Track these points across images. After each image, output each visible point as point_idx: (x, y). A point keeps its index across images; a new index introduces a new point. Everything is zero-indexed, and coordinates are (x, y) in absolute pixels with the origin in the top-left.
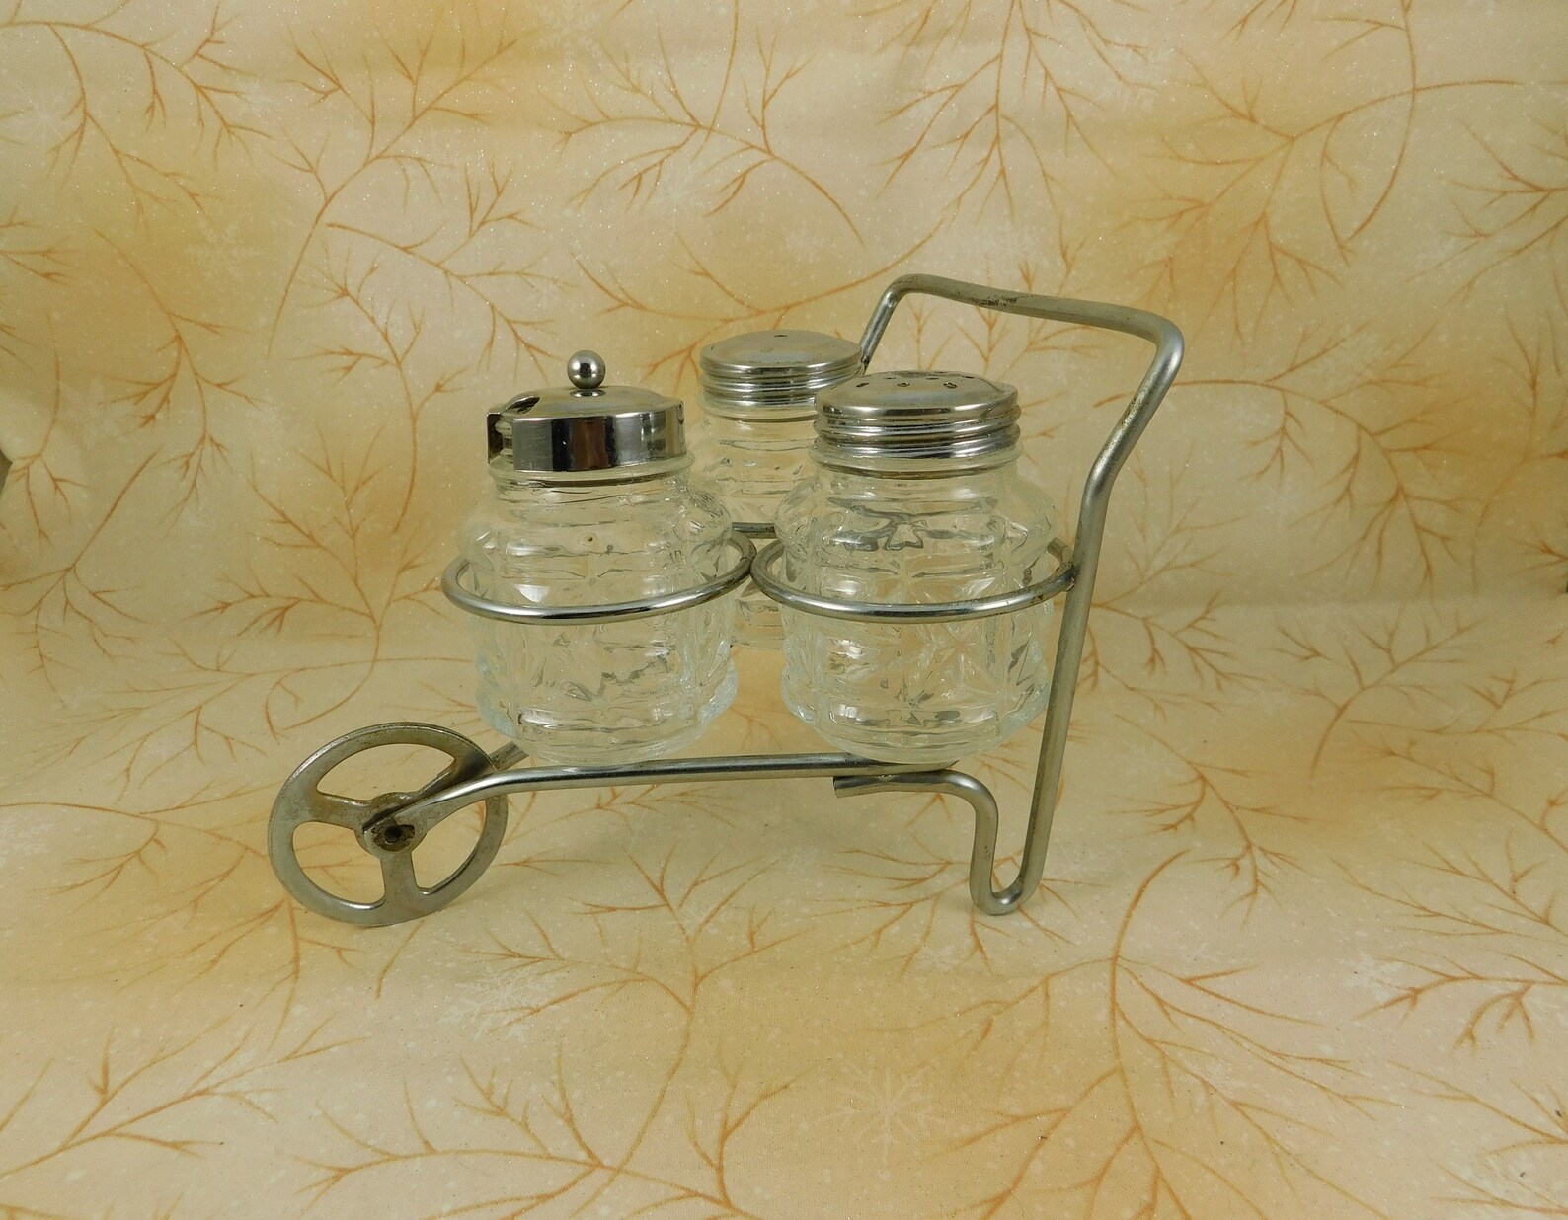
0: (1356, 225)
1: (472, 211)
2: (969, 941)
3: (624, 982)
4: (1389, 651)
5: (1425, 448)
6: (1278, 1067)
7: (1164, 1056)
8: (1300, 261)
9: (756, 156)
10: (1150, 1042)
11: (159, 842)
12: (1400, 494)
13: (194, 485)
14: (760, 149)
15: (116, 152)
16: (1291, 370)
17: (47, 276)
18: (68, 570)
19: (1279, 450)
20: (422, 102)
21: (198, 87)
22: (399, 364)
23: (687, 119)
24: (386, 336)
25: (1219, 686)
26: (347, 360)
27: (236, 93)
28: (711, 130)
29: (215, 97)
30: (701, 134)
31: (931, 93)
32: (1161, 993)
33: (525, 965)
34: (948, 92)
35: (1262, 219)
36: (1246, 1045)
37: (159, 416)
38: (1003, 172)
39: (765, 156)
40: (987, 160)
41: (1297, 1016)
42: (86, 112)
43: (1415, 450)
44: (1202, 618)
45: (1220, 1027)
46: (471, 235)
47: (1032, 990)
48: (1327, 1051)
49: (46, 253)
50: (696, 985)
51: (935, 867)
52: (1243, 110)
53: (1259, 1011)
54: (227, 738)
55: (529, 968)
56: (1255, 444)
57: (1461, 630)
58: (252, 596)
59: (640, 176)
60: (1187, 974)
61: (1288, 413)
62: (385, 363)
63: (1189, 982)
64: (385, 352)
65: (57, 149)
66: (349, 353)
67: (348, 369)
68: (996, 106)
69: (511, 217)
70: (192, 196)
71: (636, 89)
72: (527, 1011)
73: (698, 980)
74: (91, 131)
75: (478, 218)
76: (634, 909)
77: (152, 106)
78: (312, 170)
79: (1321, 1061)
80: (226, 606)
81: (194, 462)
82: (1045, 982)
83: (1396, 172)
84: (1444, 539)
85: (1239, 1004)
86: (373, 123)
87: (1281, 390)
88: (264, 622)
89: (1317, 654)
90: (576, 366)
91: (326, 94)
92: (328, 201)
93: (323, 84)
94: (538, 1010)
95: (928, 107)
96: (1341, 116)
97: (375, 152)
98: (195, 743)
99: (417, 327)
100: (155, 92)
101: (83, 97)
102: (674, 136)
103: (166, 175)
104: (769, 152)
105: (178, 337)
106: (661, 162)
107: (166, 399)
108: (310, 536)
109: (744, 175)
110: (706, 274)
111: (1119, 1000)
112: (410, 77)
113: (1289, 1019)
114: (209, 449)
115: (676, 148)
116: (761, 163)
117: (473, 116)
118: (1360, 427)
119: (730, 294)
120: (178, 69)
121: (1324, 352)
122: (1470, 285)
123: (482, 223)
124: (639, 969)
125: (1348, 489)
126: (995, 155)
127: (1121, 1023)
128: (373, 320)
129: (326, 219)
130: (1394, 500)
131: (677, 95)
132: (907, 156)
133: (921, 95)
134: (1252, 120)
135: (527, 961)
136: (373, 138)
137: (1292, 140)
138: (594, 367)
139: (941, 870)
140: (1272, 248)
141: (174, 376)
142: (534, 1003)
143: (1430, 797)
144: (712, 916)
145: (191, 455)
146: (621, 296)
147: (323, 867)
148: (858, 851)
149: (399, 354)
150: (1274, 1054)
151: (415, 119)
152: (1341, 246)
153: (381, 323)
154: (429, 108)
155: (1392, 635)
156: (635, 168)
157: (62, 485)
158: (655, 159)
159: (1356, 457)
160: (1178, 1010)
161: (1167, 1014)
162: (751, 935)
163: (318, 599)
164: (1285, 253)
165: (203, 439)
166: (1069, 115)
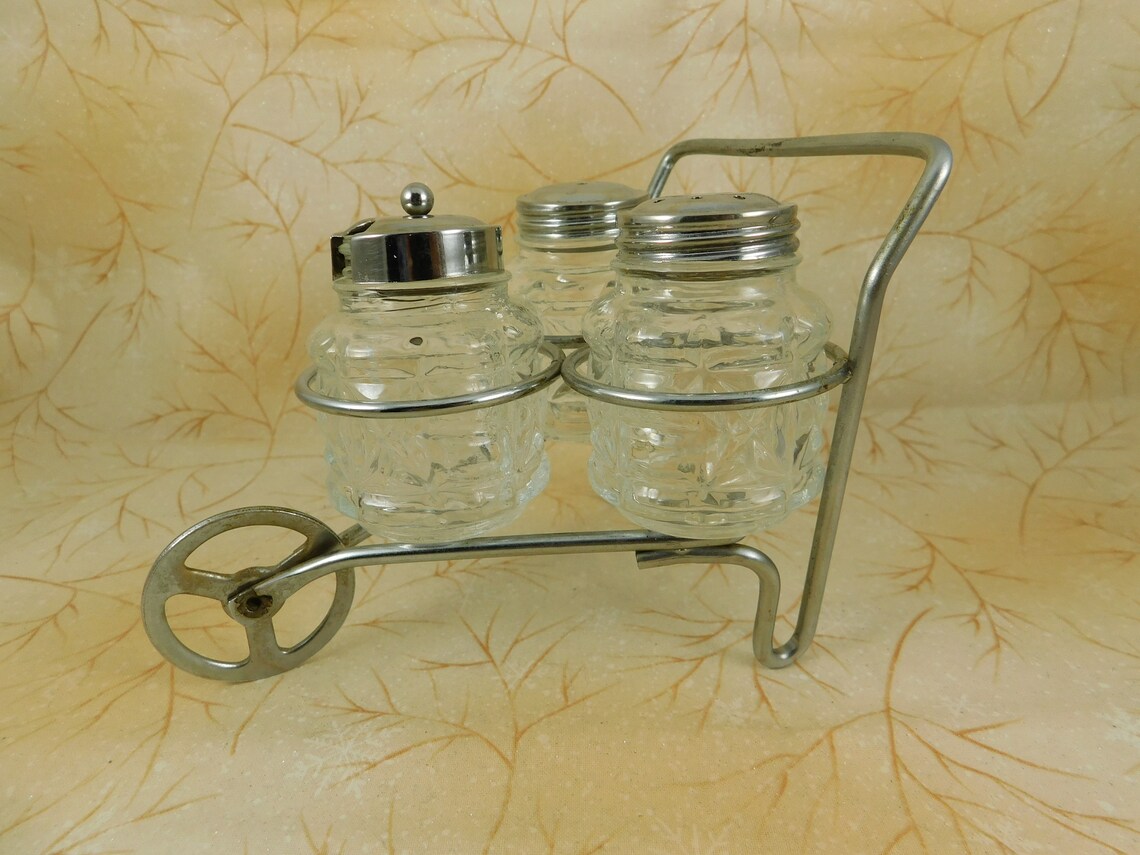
0: (1031, 104)
1: (343, 113)
2: (754, 694)
3: (452, 738)
4: (1060, 441)
5: (1085, 282)
6: (1065, 826)
7: (953, 814)
8: (986, 135)
9: (558, 63)
10: (937, 797)
11: (73, 607)
12: (1064, 318)
13: (136, 326)
14: (562, 58)
15: (71, 71)
16: (979, 221)
17: (21, 167)
18: (41, 392)
19: (968, 286)
20: (303, 30)
21: (134, 23)
22: (287, 231)
23: (505, 37)
24: (277, 209)
25: (929, 470)
26: (248, 229)
27: (163, 26)
28: (523, 44)
29: (148, 30)
30: (516, 48)
31: (693, 11)
32: (937, 745)
33: (368, 719)
34: (707, 10)
35: (957, 101)
36: (1028, 800)
37: (110, 275)
38: (750, 72)
39: (566, 63)
40: (737, 63)
41: (1068, 770)
42: (48, 42)
43: (1075, 283)
44: (910, 417)
45: (997, 780)
46: (342, 132)
47: (819, 743)
48: (1108, 809)
49: (19, 150)
50: (516, 740)
51: (718, 626)
52: (942, 14)
53: (1032, 765)
54: (144, 520)
55: (369, 723)
56: (948, 281)
57: (1117, 424)
58: (177, 410)
59: (469, 82)
60: (958, 727)
61: (975, 257)
62: (277, 230)
63: (961, 734)
64: (276, 222)
65: (26, 69)
66: (250, 223)
67: (249, 235)
68: (745, 20)
69: (372, 116)
70: (130, 104)
71: (466, 15)
72: (365, 766)
73: (518, 735)
74: (52, 56)
75: (347, 118)
76: (463, 665)
77: (98, 38)
78: (220, 83)
79: (1106, 819)
80: (158, 417)
81: (136, 310)
82: (829, 735)
83: (1066, 60)
84: (1099, 353)
85: (1011, 757)
86: (267, 47)
87: (969, 238)
88: (186, 429)
89: (1002, 444)
90: (408, 196)
91: (231, 26)
92: (233, 107)
93: (229, 18)
94: (375, 765)
95: (691, 22)
96: (1021, 17)
97: (268, 70)
98: (119, 523)
99: (301, 203)
100: (101, 27)
101: (46, 31)
102: (496, 50)
103: (109, 88)
104: (568, 59)
105: (122, 215)
106: (485, 70)
107: (114, 262)
108: (222, 364)
109: (548, 80)
110: (521, 156)
111: (900, 753)
112: (294, 11)
113: (1062, 773)
114: (147, 300)
115: (497, 60)
116: (563, 69)
117: (342, 40)
118: (1033, 267)
119: (540, 172)
120: (119, 8)
121: (1004, 207)
122: (1125, 149)
123: (350, 122)
124: (466, 724)
125: (1023, 316)
126: (744, 60)
127: (904, 776)
128: (267, 197)
129: (232, 120)
130: (1058, 324)
131: (497, 18)
132: (675, 62)
133: (685, 13)
134: (948, 23)
135: (367, 715)
136: (267, 60)
137: (981, 38)
138: (424, 197)
139: (724, 628)
140: (964, 125)
141: (120, 244)
142: (371, 759)
143: (1128, 560)
144: (530, 671)
145: (134, 304)
146: (456, 175)
147: (205, 629)
148: (653, 611)
149: (287, 222)
150: (1058, 811)
151: (298, 43)
152: (1019, 122)
153: (273, 197)
154: (308, 35)
155: (1061, 429)
156: (465, 75)
157: (37, 328)
158: (481, 68)
159: (1029, 292)
160: (955, 763)
161: (946, 767)
162: (565, 690)
163: (228, 412)
164: (974, 129)
165: (143, 293)
166: (803, 26)
